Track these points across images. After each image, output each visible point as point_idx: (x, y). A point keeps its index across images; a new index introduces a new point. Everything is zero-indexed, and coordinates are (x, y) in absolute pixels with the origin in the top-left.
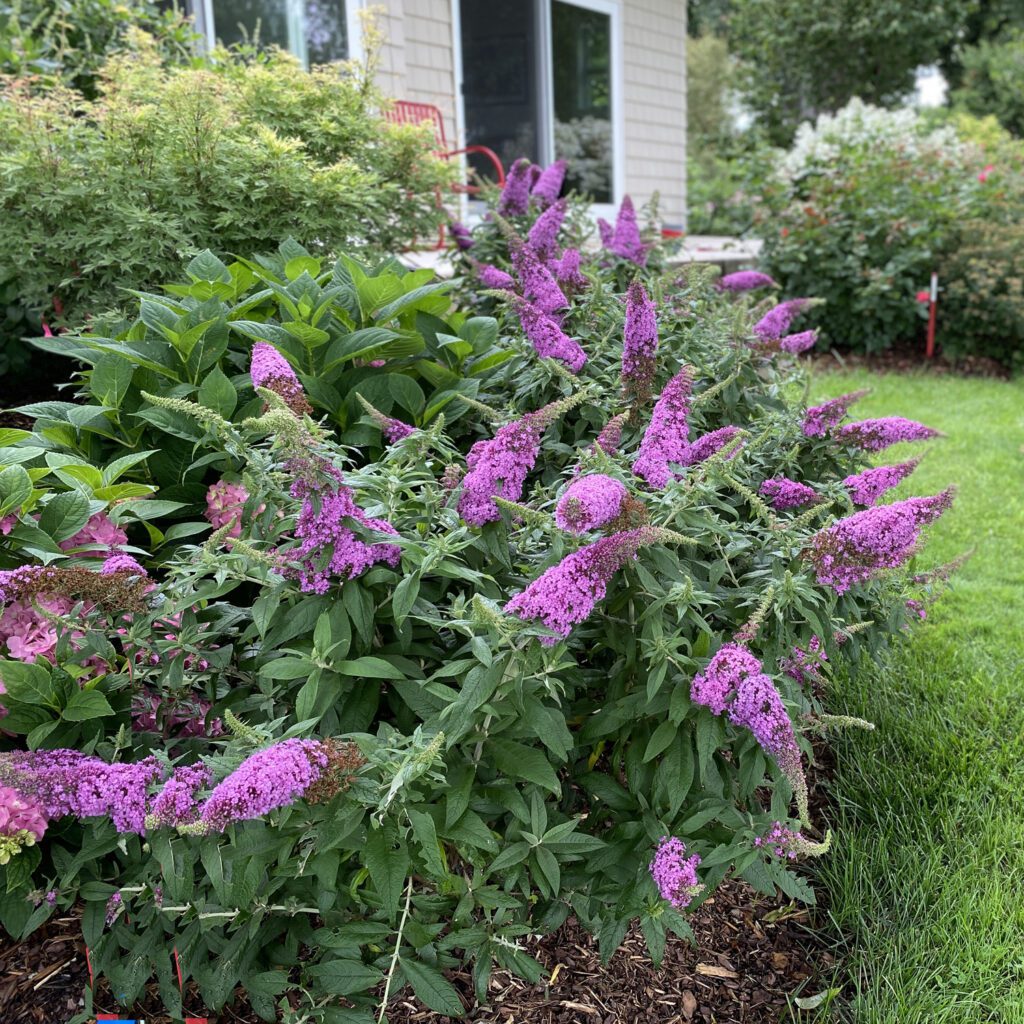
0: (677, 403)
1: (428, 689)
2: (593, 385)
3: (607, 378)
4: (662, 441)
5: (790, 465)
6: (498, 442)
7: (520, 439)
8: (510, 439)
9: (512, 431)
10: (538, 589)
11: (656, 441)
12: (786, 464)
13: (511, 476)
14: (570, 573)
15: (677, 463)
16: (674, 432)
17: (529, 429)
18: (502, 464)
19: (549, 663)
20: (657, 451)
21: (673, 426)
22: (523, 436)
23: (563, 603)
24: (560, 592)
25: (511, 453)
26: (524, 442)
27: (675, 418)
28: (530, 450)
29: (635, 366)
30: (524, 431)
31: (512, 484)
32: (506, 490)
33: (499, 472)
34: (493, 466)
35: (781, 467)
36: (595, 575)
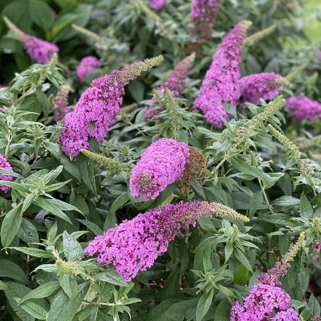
0: (233, 54)
1: (23, 307)
2: (169, 22)
3: (180, 16)
4: (220, 85)
5: (310, 87)
6: (92, 92)
7: (108, 91)
8: (100, 90)
9: (102, 84)
10: (113, 241)
11: (214, 84)
12: (306, 86)
13: (100, 119)
14: (139, 233)
15: (229, 102)
16: (228, 77)
17: (116, 84)
18: (94, 110)
19: (119, 298)
20: (214, 92)
21: (228, 72)
22: (111, 89)
23: (131, 257)
24: (130, 248)
25: (101, 101)
26: (111, 94)
27: (230, 66)
28: (116, 100)
29: (201, 12)
30: (112, 84)
31: (101, 125)
32: (96, 129)
33: (91, 116)
34: (87, 111)
35: (303, 88)
36: (160, 237)
